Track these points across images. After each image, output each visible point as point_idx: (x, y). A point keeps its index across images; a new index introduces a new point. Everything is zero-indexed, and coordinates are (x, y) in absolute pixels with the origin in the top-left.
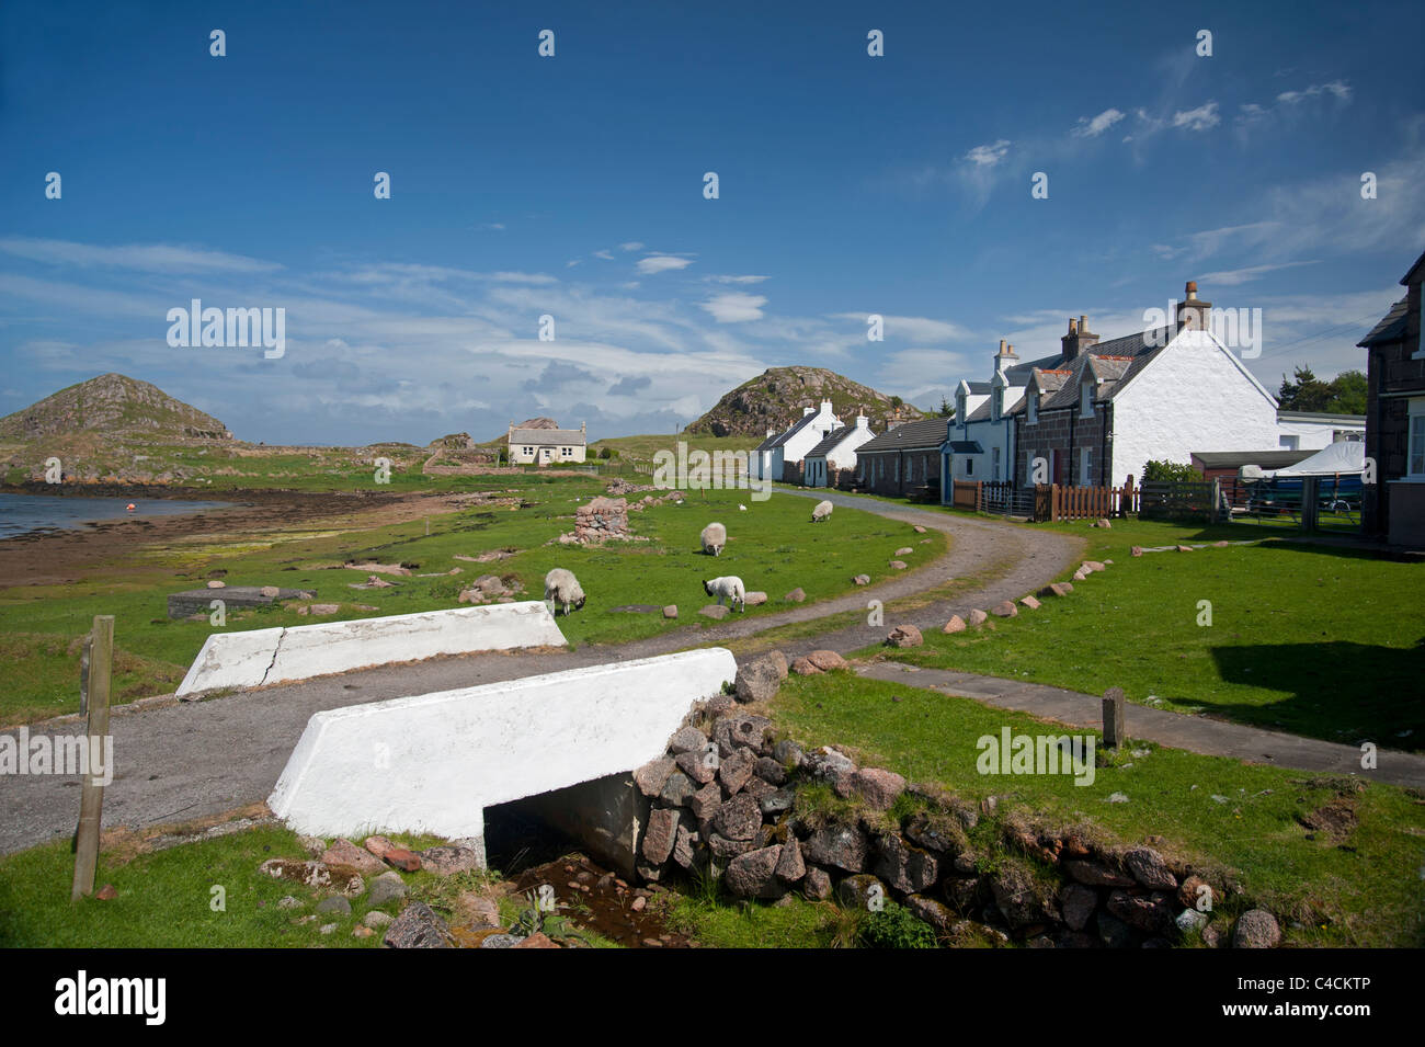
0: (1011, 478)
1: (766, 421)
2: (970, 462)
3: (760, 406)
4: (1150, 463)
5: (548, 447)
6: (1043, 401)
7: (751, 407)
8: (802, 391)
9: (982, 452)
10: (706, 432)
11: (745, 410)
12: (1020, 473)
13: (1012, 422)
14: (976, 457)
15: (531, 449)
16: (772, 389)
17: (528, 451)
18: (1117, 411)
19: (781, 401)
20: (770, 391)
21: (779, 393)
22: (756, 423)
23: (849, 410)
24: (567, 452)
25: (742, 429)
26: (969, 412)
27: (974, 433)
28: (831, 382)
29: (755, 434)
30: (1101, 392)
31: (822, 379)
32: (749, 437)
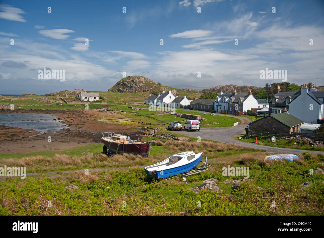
0: (227, 110)
1: (133, 89)
2: (220, 107)
3: (130, 85)
4: (248, 110)
5: (91, 97)
6: (233, 101)
7: (128, 86)
8: (140, 82)
9: (222, 106)
10: (116, 91)
11: (127, 86)
12: (229, 109)
13: (227, 103)
14: (221, 107)
15: (87, 97)
16: (133, 81)
17: (86, 98)
18: (244, 104)
19: (136, 84)
20: (133, 82)
21: (135, 83)
22: (130, 90)
23: (153, 87)
24: (95, 98)
25: (126, 91)
26: (219, 101)
27: (220, 104)
28: (146, 80)
29: (130, 92)
30: (241, 102)
31: (144, 79)
32: (129, 93)
